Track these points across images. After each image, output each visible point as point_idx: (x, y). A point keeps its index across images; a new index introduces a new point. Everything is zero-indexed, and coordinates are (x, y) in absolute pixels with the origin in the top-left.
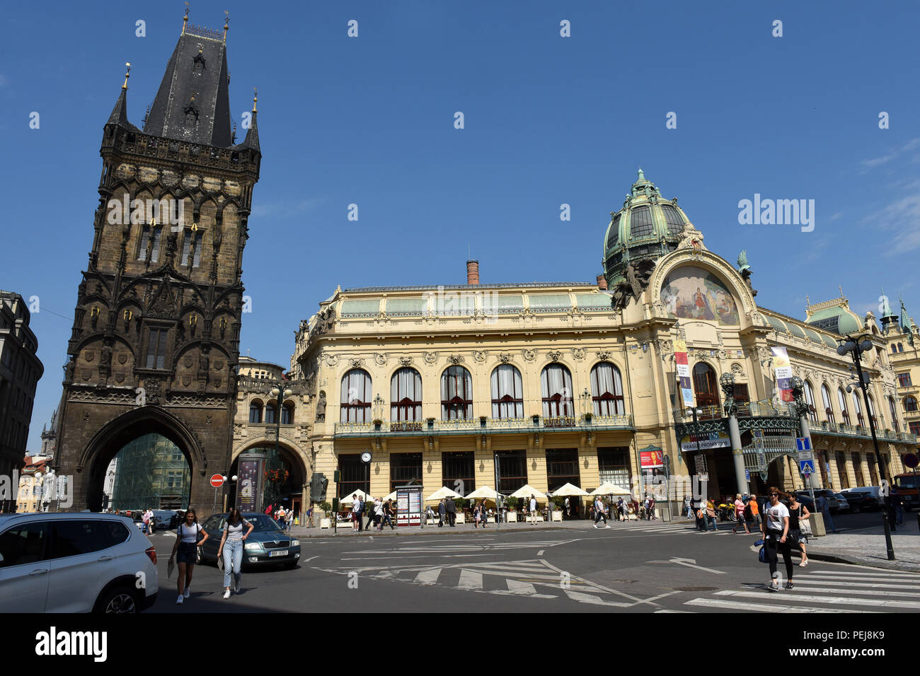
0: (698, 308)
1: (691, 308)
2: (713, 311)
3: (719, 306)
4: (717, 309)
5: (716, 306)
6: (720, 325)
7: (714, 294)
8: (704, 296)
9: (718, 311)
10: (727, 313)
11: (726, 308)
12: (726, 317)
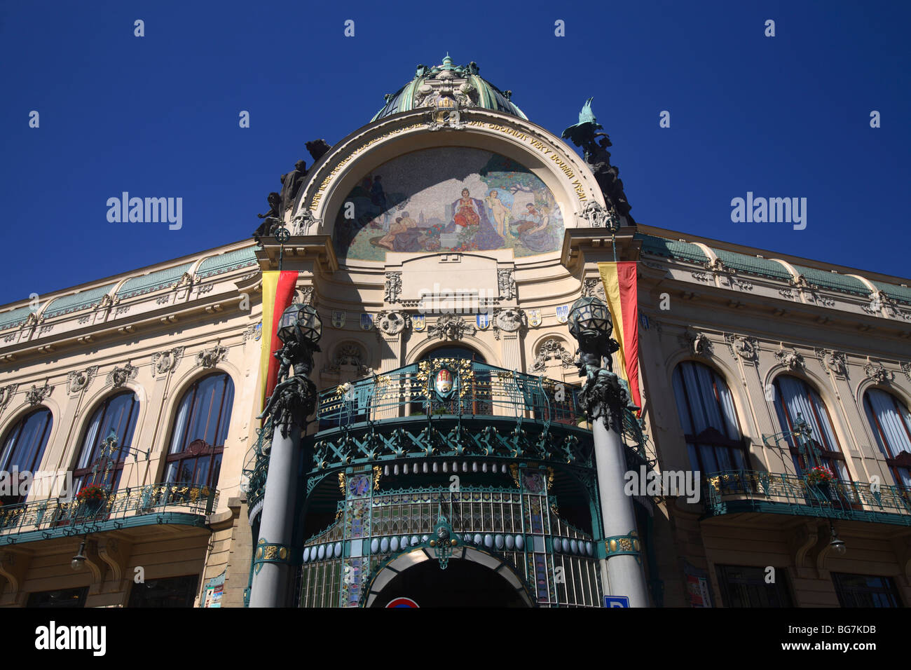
0: (459, 228)
1: (436, 230)
2: (499, 230)
3: (517, 219)
4: (510, 225)
5: (512, 218)
6: (516, 255)
7: (505, 196)
8: (480, 203)
9: (515, 229)
10: (536, 229)
11: (536, 220)
12: (535, 237)
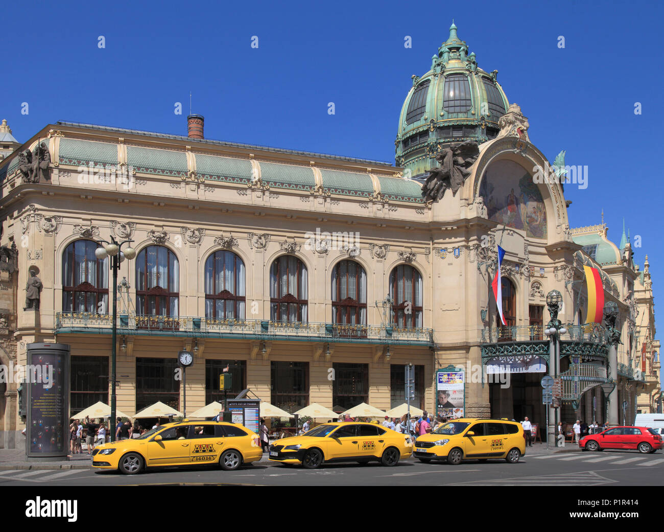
1: (502, 211)
4: (527, 217)
7: (527, 198)
10: (536, 223)
11: (536, 218)
12: (534, 227)
